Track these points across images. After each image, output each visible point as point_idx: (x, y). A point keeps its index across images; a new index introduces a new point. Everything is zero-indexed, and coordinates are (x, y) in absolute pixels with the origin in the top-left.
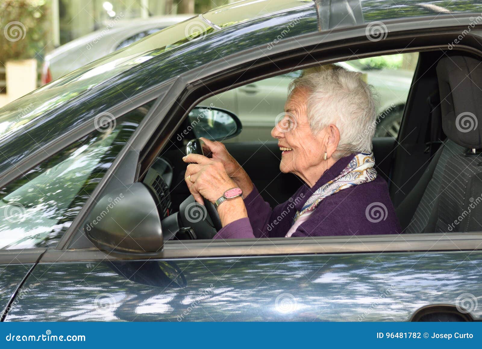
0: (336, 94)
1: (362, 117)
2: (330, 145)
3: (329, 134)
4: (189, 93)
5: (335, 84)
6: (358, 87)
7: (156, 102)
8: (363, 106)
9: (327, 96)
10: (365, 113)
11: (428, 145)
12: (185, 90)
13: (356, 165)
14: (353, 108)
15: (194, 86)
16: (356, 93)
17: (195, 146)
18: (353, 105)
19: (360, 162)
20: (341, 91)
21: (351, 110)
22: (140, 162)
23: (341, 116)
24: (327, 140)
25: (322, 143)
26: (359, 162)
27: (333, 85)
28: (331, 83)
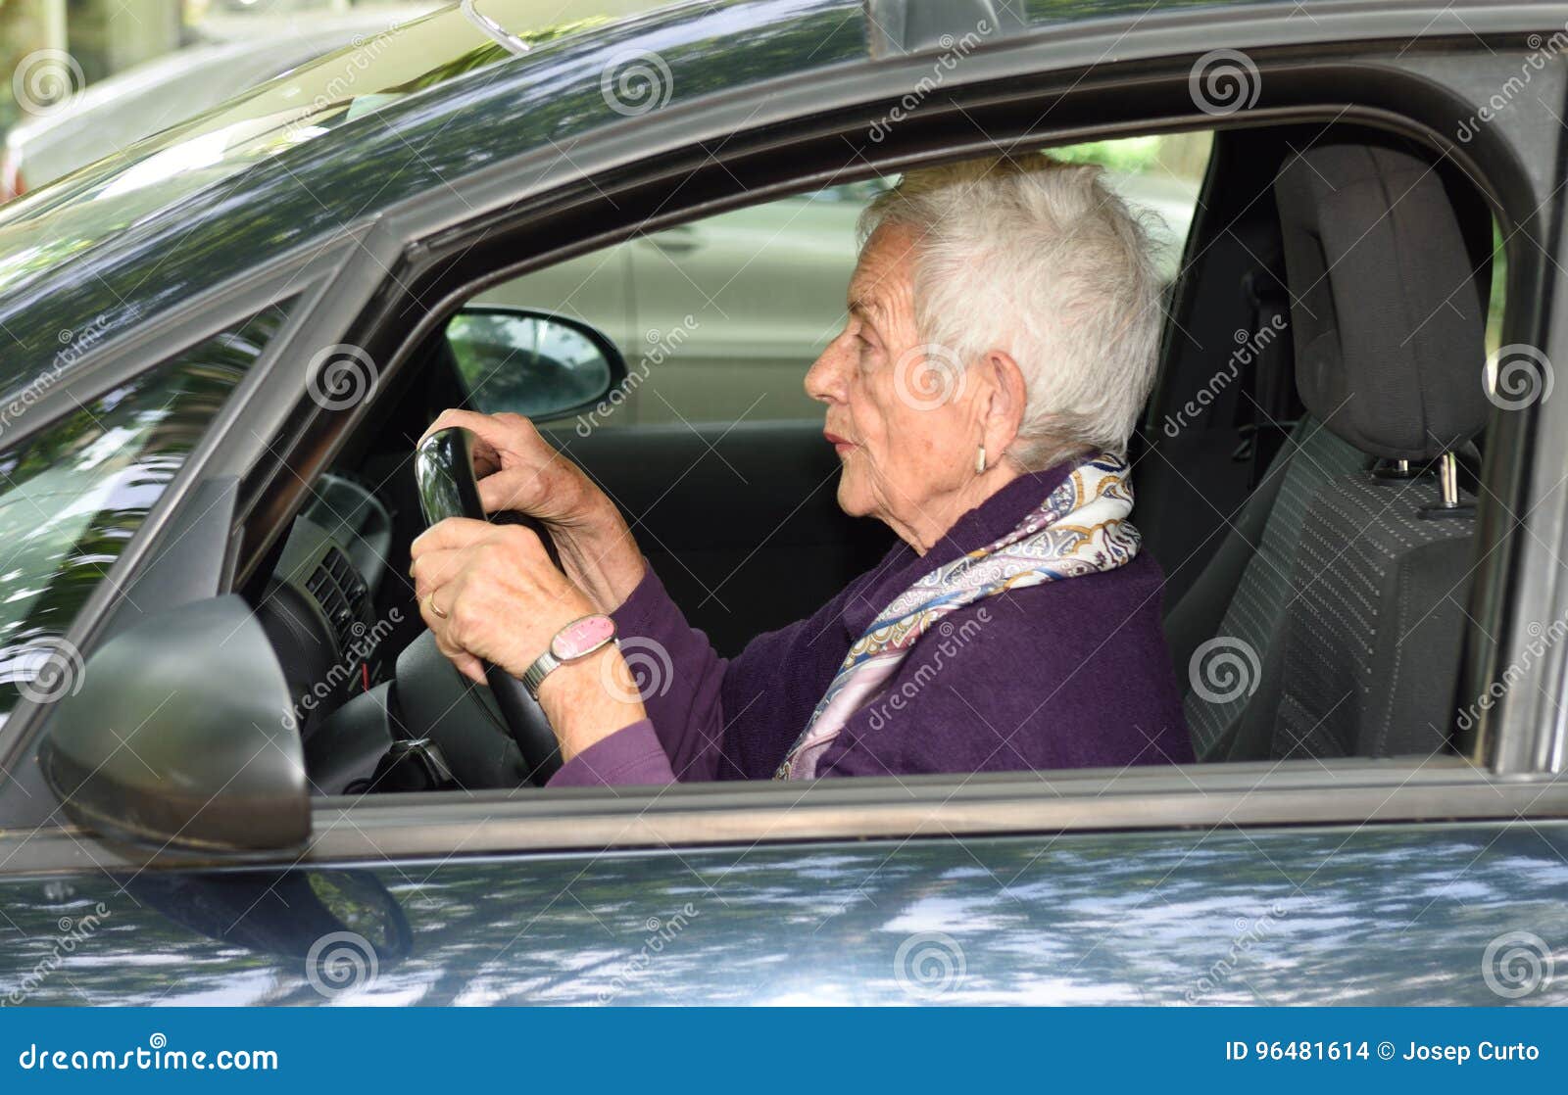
0: (1010, 246)
1: (1105, 317)
2: (994, 420)
3: (990, 382)
4: (416, 273)
5: (1007, 207)
6: (1089, 213)
7: (296, 309)
8: (1107, 279)
9: (979, 250)
10: (1114, 303)
11: (1244, 436)
12: (402, 264)
13: (1072, 502)
14: (1070, 288)
15: (434, 250)
16: (1082, 235)
17: (448, 453)
18: (1068, 281)
19: (1086, 492)
20: (1024, 234)
21: (1064, 296)
22: (241, 519)
23: (1027, 317)
24: (985, 406)
25: (970, 414)
26: (1081, 493)
27: (999, 213)
28: (994, 205)
